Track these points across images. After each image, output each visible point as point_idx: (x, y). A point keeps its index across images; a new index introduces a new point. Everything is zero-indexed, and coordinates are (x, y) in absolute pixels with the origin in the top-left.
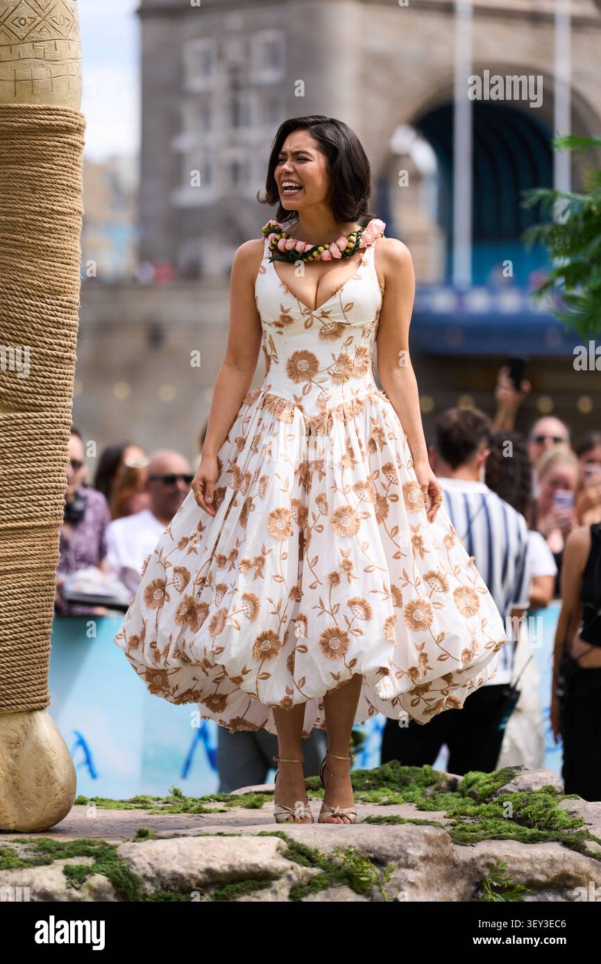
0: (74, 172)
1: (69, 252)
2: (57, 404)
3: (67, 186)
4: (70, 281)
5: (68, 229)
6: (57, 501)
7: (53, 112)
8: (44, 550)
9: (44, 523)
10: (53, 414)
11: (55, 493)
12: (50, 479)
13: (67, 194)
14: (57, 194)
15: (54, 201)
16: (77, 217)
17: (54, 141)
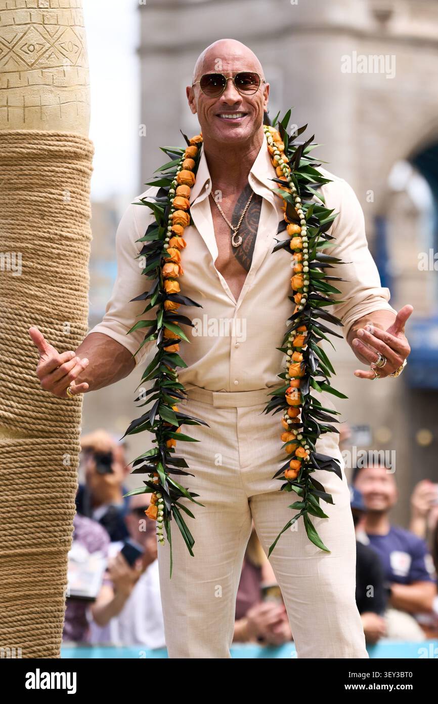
0: (82, 198)
1: (78, 278)
2: (66, 430)
3: (76, 212)
4: (78, 307)
5: (76, 255)
6: (65, 527)
7: (62, 138)
8: (53, 576)
9: (52, 549)
10: (61, 440)
11: (64, 520)
12: (59, 505)
13: (76, 221)
14: (65, 220)
15: (63, 227)
16: (85, 243)
17: (63, 167)
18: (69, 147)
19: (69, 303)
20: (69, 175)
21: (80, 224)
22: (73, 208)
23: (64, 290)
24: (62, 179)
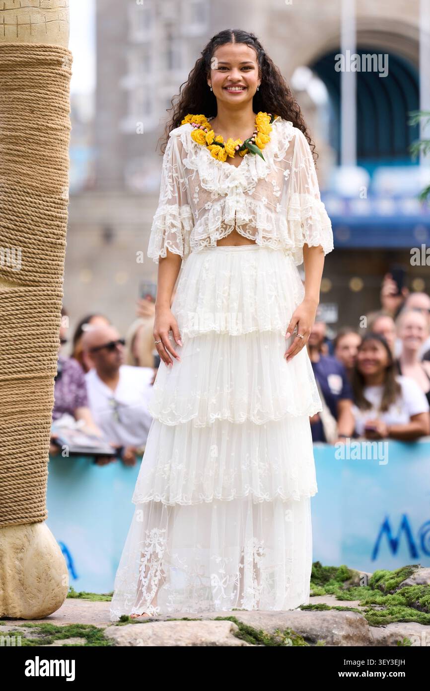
0: (64, 97)
1: (60, 160)
2: (52, 280)
3: (59, 108)
5: (59, 142)
6: (51, 357)
7: (47, 49)
8: (42, 396)
9: (42, 374)
10: (48, 288)
11: (50, 351)
12: (46, 339)
13: (59, 115)
14: (50, 114)
15: (49, 119)
16: (67, 132)
17: (48, 72)
18: (53, 56)
19: (54, 180)
20: (53, 79)
21: (62, 117)
22: (56, 105)
23: (50, 170)
24: (48, 82)
